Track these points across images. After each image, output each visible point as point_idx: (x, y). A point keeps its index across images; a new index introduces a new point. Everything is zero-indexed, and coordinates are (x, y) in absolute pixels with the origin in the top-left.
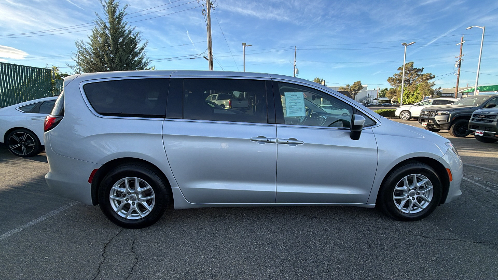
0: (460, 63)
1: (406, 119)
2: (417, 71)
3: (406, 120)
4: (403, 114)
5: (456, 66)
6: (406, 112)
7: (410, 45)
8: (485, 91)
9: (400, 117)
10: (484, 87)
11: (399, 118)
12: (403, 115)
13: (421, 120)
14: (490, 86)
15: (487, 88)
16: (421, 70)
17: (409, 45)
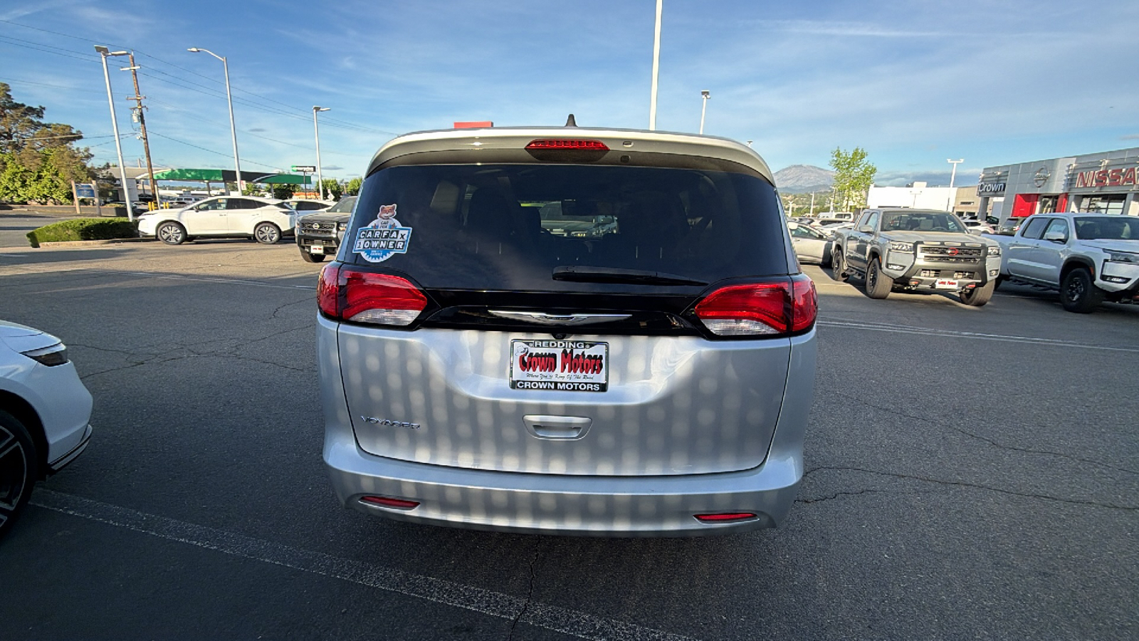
0: (142, 114)
1: (175, 241)
2: (26, 114)
3: (177, 244)
4: (166, 229)
5: (135, 119)
6: (172, 226)
7: (116, 55)
8: (189, 179)
9: (157, 236)
10: (188, 171)
11: (156, 238)
12: (166, 232)
13: (305, 240)
14: (196, 171)
15: (193, 173)
16: (39, 112)
17: (113, 55)
